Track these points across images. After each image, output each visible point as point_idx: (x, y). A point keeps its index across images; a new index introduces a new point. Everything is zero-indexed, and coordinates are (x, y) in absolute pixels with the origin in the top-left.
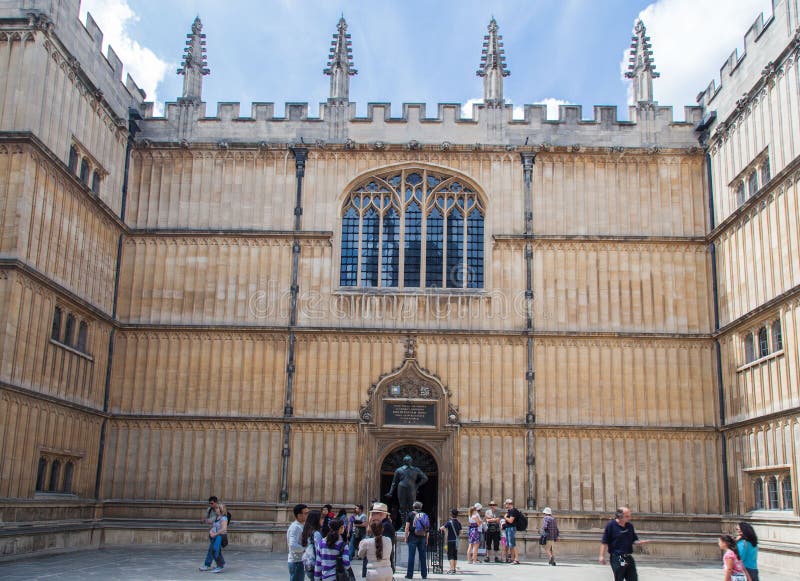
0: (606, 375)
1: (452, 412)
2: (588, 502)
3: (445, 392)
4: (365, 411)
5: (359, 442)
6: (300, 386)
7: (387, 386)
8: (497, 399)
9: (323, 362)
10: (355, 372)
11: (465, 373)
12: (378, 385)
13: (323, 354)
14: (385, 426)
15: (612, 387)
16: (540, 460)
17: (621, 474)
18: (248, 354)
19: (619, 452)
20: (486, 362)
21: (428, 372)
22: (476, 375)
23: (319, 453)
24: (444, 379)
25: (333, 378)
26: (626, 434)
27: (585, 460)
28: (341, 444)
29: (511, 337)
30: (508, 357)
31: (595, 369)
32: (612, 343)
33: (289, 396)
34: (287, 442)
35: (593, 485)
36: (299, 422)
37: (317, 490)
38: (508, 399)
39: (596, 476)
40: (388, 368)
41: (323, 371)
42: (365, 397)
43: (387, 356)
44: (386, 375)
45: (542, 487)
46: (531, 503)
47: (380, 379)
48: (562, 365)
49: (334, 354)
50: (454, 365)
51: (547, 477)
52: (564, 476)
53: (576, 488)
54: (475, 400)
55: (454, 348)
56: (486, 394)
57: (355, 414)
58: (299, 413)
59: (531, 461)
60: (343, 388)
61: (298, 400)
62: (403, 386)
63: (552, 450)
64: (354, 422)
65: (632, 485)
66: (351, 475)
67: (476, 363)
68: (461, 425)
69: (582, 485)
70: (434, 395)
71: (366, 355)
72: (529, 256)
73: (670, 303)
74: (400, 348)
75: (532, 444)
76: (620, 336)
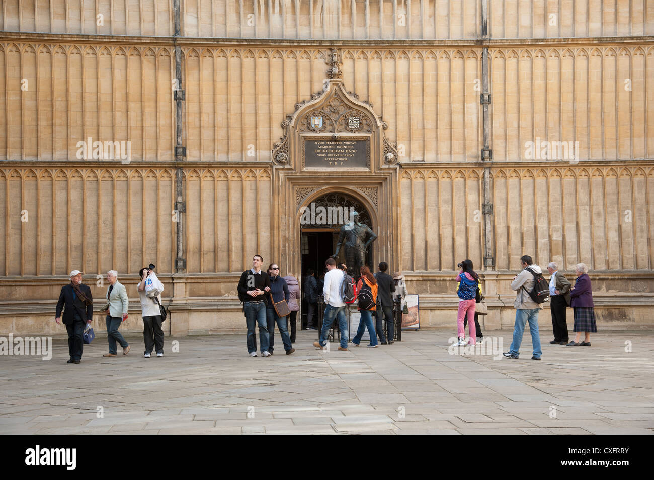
0: (581, 95)
1: (388, 149)
2: (558, 258)
3: (379, 124)
4: (281, 152)
5: (274, 191)
6: (191, 119)
7: (306, 119)
8: (443, 131)
9: (220, 85)
10: (262, 99)
11: (402, 98)
12: (295, 116)
13: (221, 75)
14: (305, 169)
15: (588, 110)
16: (499, 208)
17: (599, 223)
18: (119, 75)
19: (597, 193)
20: (429, 82)
21: (357, 97)
22: (416, 100)
23: (221, 208)
24: (377, 105)
25: (235, 107)
26: (605, 171)
27: (555, 206)
28: (249, 194)
29: (460, 48)
30: (457, 74)
31: (567, 87)
32: (590, 51)
33: (178, 133)
34: (180, 193)
35: (564, 236)
36: (195, 167)
38: (457, 130)
39: (567, 225)
40: (305, 94)
41: (221, 98)
42: (278, 133)
43: (304, 76)
44: (304, 102)
45: (501, 241)
46: (489, 262)
47: (297, 108)
48: (525, 83)
49: (234, 74)
50: (388, 87)
51: (508, 228)
52: (528, 227)
53: (543, 241)
54: (416, 134)
55: (388, 64)
56: (429, 125)
57: (265, 155)
58: (192, 156)
59: (488, 209)
60: (249, 120)
61: (190, 137)
62: (326, 117)
63: (513, 194)
64: (266, 166)
65: (613, 236)
66: (264, 235)
67: (416, 84)
68: (401, 166)
69: (550, 237)
70: (366, 128)
71: (276, 75)
74: (320, 64)
75: (488, 187)
76: (601, 41)
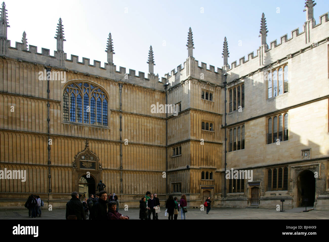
0: (140, 156)
1: (100, 165)
2: (136, 191)
3: (98, 159)
4: (74, 164)
5: (73, 174)
6: (52, 154)
7: (80, 156)
8: (112, 162)
9: (59, 147)
10: (70, 151)
11: (103, 153)
12: (78, 156)
13: (60, 144)
14: (80, 169)
15: (142, 159)
16: (124, 180)
17: (144, 184)
18: (34, 142)
19: (143, 178)
20: (109, 150)
21: (92, 152)
22: (106, 154)
23: (60, 177)
24: (97, 154)
25: (63, 152)
26: (145, 173)
27: (135, 180)
28: (67, 174)
29: (116, 143)
30: (115, 148)
31: (138, 154)
32: (142, 146)
33: (49, 158)
34: (49, 173)
35: (137, 187)
36: (53, 167)
37: (60, 189)
38: (115, 162)
39: (137, 184)
40: (80, 150)
41: (60, 150)
42: (74, 159)
43: (80, 146)
44: (80, 152)
45: (124, 187)
46: (122, 192)
47: (78, 154)
48: (129, 152)
49: (63, 144)
50: (100, 150)
51: (126, 185)
52: (130, 184)
53: (133, 188)
54: (106, 162)
55: (100, 145)
56: (109, 160)
57: (70, 165)
58: (53, 164)
59: (121, 180)
60: (67, 156)
61: (52, 159)
62: (85, 156)
63: (127, 177)
64: (71, 167)
65: (146, 187)
66: (71, 184)
67: (106, 150)
68: (102, 169)
69: (134, 187)
70: (94, 160)
71: (73, 145)
72: (121, 118)
73: (156, 136)
74: (84, 144)
75: (122, 175)
76: (144, 145)
